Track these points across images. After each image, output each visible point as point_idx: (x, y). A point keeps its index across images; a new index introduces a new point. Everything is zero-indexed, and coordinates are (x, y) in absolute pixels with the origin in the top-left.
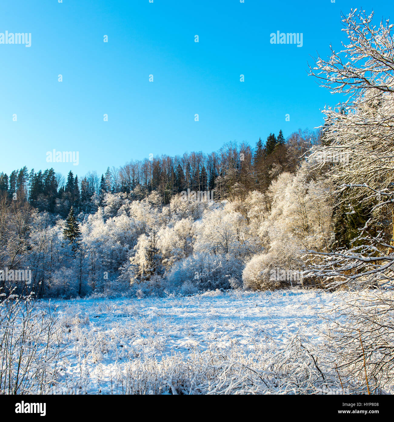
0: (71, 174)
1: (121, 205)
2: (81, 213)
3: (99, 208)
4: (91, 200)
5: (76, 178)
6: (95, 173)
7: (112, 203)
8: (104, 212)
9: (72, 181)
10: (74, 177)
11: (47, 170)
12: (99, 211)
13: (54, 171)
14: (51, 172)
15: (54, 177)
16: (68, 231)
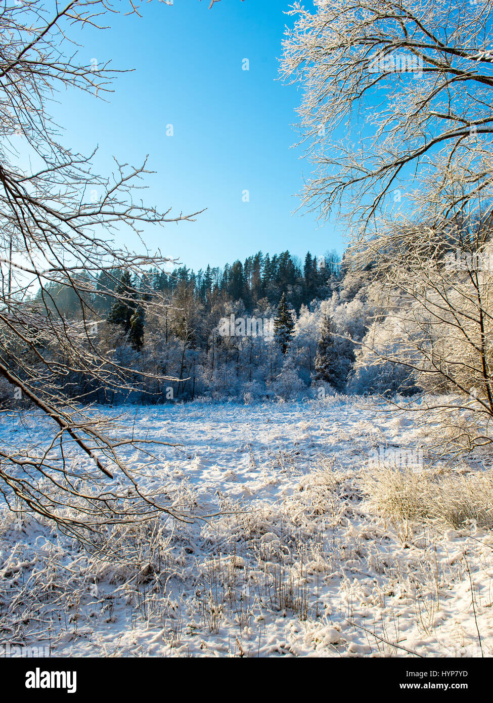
0: (309, 256)
1: (360, 287)
2: (314, 300)
3: (334, 293)
4: (327, 284)
5: (315, 259)
6: (334, 251)
7: (349, 286)
8: (339, 298)
9: (310, 262)
10: (313, 258)
11: (283, 253)
12: (333, 297)
13: (290, 254)
14: (286, 255)
15: (291, 261)
16: (280, 321)
